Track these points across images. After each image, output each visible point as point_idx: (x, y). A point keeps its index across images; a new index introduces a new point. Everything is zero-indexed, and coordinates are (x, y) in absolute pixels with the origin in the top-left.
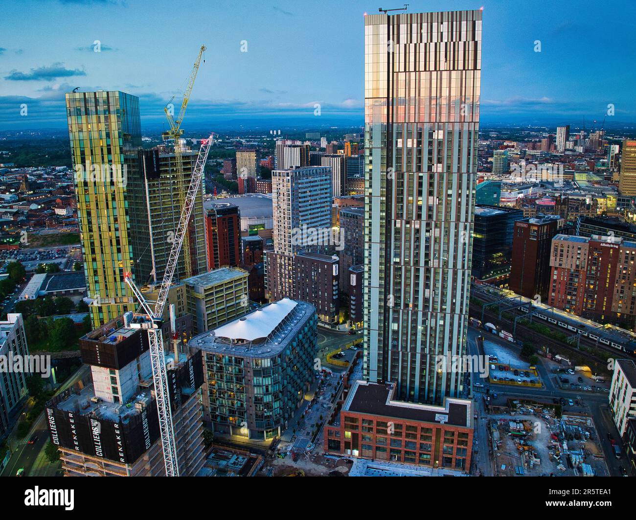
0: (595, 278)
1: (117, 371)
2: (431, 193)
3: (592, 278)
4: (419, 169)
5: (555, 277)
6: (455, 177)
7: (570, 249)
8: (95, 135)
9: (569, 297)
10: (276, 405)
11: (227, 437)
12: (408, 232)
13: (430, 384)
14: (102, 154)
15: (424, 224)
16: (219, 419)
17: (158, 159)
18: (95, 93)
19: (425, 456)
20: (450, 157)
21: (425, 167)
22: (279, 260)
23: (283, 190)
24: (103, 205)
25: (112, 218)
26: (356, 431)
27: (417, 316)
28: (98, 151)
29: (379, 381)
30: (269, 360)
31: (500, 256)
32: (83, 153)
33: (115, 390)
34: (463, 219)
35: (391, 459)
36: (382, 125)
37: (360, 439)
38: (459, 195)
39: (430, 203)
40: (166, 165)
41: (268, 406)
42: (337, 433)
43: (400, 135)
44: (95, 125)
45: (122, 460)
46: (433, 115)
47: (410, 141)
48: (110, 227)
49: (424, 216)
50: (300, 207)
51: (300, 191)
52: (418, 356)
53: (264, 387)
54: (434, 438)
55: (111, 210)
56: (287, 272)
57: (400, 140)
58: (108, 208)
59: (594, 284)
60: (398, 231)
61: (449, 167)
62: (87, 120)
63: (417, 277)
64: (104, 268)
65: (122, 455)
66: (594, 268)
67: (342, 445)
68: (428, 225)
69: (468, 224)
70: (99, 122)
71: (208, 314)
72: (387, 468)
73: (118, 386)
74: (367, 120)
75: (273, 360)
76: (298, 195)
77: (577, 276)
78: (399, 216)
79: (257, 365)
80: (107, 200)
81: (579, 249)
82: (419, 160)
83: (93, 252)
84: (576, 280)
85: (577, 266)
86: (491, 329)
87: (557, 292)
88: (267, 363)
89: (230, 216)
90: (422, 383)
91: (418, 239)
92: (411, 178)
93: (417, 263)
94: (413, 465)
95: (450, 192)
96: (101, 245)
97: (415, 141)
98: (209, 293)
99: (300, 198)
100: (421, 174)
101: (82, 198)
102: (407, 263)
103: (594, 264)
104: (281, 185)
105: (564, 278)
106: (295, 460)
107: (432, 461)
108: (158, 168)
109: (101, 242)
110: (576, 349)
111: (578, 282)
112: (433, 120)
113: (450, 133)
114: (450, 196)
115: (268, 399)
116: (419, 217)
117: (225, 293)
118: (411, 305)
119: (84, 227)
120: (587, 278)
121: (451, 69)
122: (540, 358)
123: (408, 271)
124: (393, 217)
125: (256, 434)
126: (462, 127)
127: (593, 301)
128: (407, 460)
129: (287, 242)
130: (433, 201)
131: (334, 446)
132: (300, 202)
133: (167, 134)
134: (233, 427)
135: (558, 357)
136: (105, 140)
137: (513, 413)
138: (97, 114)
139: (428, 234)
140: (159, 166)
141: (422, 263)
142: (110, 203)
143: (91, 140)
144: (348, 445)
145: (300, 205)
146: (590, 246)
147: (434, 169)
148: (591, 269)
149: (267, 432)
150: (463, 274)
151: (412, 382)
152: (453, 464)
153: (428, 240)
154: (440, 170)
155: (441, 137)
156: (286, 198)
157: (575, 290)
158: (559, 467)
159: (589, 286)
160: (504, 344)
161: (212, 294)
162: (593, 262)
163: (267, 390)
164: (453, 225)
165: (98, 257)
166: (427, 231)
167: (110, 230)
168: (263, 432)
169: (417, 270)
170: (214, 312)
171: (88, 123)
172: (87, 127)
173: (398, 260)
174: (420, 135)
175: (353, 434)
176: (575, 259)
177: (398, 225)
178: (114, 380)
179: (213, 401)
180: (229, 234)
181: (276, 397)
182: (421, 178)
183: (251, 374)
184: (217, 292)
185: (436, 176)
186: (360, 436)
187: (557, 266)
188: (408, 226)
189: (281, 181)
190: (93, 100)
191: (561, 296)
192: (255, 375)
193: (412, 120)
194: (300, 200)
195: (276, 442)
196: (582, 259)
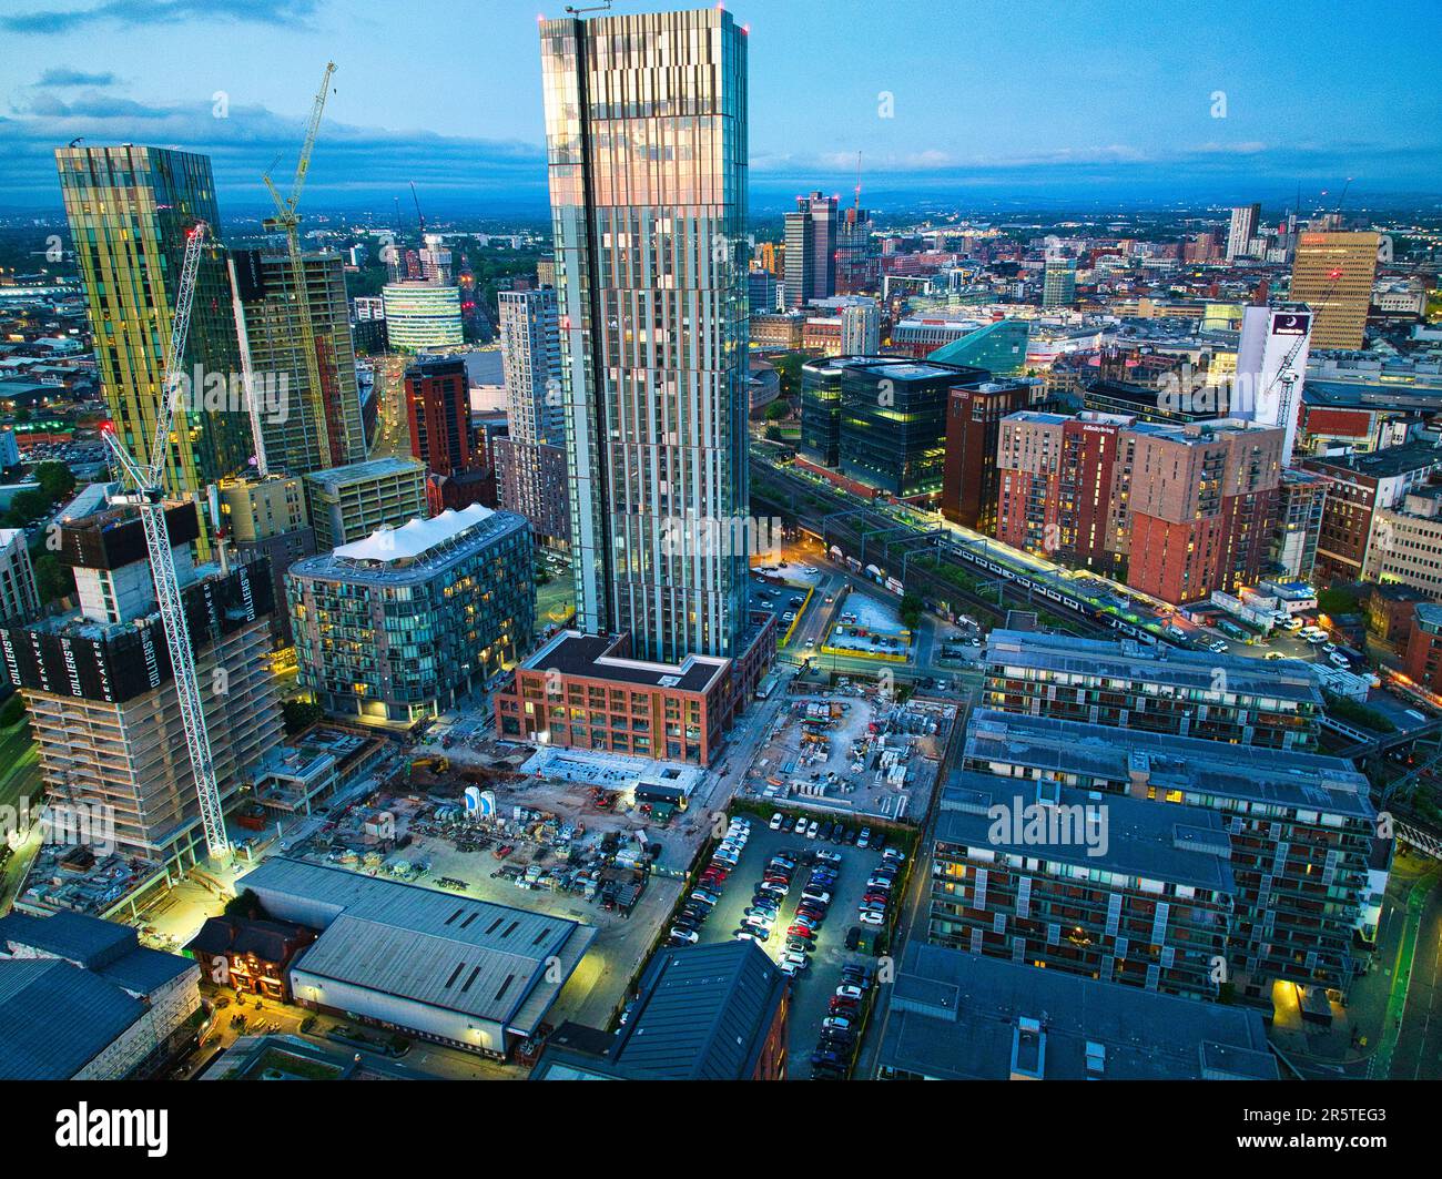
0: (1075, 489)
1: (109, 573)
2: (659, 324)
3: (1069, 490)
4: (638, 284)
5: (1007, 489)
6: (693, 296)
7: (1031, 437)
8: (113, 221)
9: (1031, 525)
10: (427, 663)
11: (353, 718)
12: (628, 385)
13: (680, 637)
14: (128, 253)
15: (651, 374)
16: (339, 688)
17: (259, 266)
18: (106, 150)
19: (642, 741)
20: (682, 266)
21: (647, 282)
22: (516, 454)
23: (518, 327)
24: (136, 339)
25: (154, 362)
26: (540, 702)
27: (651, 526)
28: (121, 249)
29: (599, 633)
30: (408, 589)
31: (941, 455)
32: (94, 250)
33: (109, 604)
34: (708, 365)
35: (594, 746)
36: (577, 210)
37: (547, 714)
38: (701, 327)
39: (659, 340)
40: (278, 277)
41: (413, 664)
42: (514, 705)
43: (607, 229)
44: (112, 205)
45: (108, 698)
46: (654, 193)
47: (621, 236)
48: (151, 376)
49: (651, 362)
50: (549, 358)
51: (547, 329)
52: (658, 592)
53: (404, 634)
54: (650, 710)
55: (151, 349)
56: (530, 475)
57: (607, 236)
58: (145, 343)
59: (1074, 502)
60: (614, 385)
61: (682, 280)
62: (97, 196)
63: (647, 464)
64: (146, 443)
65: (107, 690)
66: (1073, 470)
67: (523, 725)
68: (658, 376)
69: (716, 374)
70: (117, 199)
71: (347, 531)
72: (585, 759)
73: (113, 596)
74: (555, 201)
75: (415, 590)
76: (543, 337)
77: (1045, 487)
78: (615, 362)
79: (389, 596)
80: (142, 331)
81: (1047, 436)
82: (637, 268)
83: (126, 416)
84: (1043, 493)
85: (1043, 468)
86: (874, 575)
87: (1011, 514)
88: (404, 594)
89: (447, 377)
90: (667, 636)
91: (643, 401)
92: (628, 297)
93: (644, 439)
94: (625, 756)
95: (686, 321)
96: (139, 406)
97: (630, 236)
98: (348, 495)
99: (548, 342)
100: (641, 293)
101: (100, 327)
102: (631, 438)
103: (1073, 464)
104: (514, 319)
105: (1022, 489)
106: (446, 747)
107: (652, 748)
108: (260, 281)
109: (138, 401)
110: (998, 607)
111: (1047, 498)
112: (655, 202)
113: (681, 225)
114: (686, 327)
115: (411, 652)
116: (643, 364)
117: (379, 497)
118: (641, 508)
119: (107, 375)
120: (1062, 489)
121: (678, 113)
122: (936, 621)
123: (633, 451)
124: (605, 364)
125: (398, 712)
126: (698, 210)
127: (1072, 531)
128: (615, 747)
129: (527, 421)
130: (662, 336)
131: (510, 727)
132: (549, 350)
133: (272, 221)
134: (363, 702)
135: (962, 619)
136: (131, 231)
137: (826, 693)
138: (112, 185)
139: (658, 390)
140: (261, 278)
141: (653, 438)
142: (148, 336)
143: (106, 229)
144: (530, 726)
145: (549, 354)
146: (1065, 431)
147: (660, 284)
148: (1068, 473)
149: (413, 709)
150: (715, 457)
151: (652, 635)
152: (683, 753)
153: (658, 400)
154: (669, 285)
155: (668, 230)
156: (521, 341)
157: (1042, 511)
158: (854, 767)
159: (1064, 504)
160: (884, 599)
161: (355, 497)
162: (1070, 458)
163: (409, 638)
164: (693, 376)
165: (135, 424)
166: (658, 386)
167: (152, 381)
168: (407, 709)
169: (647, 452)
170: (360, 527)
171: (98, 201)
172: (99, 207)
173: (617, 434)
174: (636, 227)
175: (536, 706)
176: (1038, 455)
177: (614, 377)
178: (106, 587)
179: (329, 660)
180: (448, 410)
181: (424, 650)
182: (641, 298)
183: (381, 612)
184: (363, 495)
185: (665, 297)
186: (546, 708)
187: (1010, 467)
188: (628, 377)
189: (513, 312)
190: (104, 161)
191: (1018, 523)
192: (387, 614)
193: (623, 203)
194: (548, 346)
195: (425, 724)
196: (1051, 455)
